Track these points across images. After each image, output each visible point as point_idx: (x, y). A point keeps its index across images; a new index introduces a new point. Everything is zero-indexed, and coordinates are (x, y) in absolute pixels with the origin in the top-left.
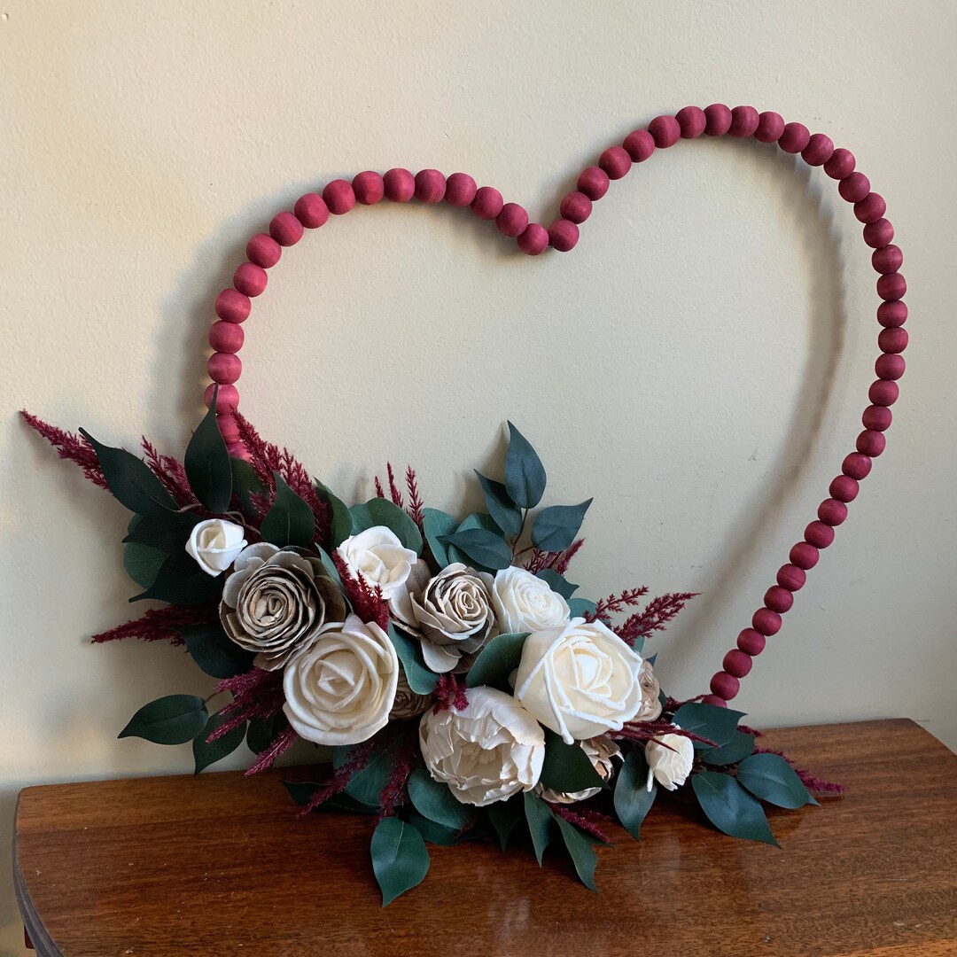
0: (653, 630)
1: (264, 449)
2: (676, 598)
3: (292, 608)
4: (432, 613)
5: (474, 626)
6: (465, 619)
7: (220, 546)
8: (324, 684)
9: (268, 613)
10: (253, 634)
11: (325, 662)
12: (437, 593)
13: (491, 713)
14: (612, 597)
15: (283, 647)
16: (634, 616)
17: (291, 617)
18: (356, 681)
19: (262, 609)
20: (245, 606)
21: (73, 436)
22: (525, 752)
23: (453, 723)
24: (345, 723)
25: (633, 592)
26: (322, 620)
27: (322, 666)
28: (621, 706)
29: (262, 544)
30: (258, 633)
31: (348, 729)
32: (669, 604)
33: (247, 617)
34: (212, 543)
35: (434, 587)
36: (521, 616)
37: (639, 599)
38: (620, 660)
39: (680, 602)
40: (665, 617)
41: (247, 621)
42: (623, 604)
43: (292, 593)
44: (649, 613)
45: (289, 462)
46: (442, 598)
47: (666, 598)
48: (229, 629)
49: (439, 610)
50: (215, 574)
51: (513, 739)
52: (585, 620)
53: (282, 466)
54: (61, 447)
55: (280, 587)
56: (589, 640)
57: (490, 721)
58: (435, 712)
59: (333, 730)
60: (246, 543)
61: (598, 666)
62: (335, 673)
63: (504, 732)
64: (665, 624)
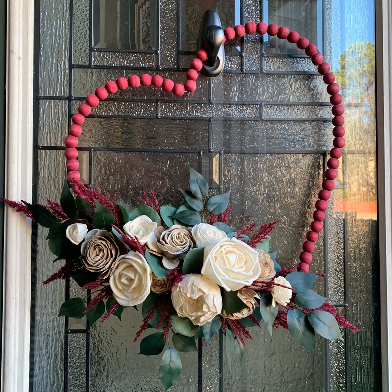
0: (262, 240)
2: (270, 225)
3: (105, 251)
4: (164, 245)
5: (183, 248)
6: (179, 246)
7: (77, 232)
8: (124, 281)
9: (97, 255)
10: (93, 265)
11: (124, 272)
12: (166, 238)
13: (193, 283)
17: (106, 255)
18: (135, 277)
19: (95, 254)
20: (88, 254)
22: (211, 298)
23: (180, 291)
24: (135, 296)
25: (251, 226)
26: (118, 254)
27: (123, 274)
28: (251, 273)
29: (94, 230)
30: (94, 264)
32: (268, 227)
33: (89, 258)
34: (74, 232)
35: (164, 235)
36: (203, 241)
37: (253, 228)
38: (247, 254)
39: (272, 226)
40: (266, 233)
41: (90, 260)
43: (105, 246)
46: (168, 239)
47: (266, 225)
48: (85, 265)
49: (167, 243)
50: (77, 244)
51: (204, 293)
54: (17, 208)
55: (100, 244)
56: (232, 247)
57: (193, 287)
59: (132, 299)
60: (88, 230)
61: (237, 257)
62: (127, 276)
63: (200, 290)
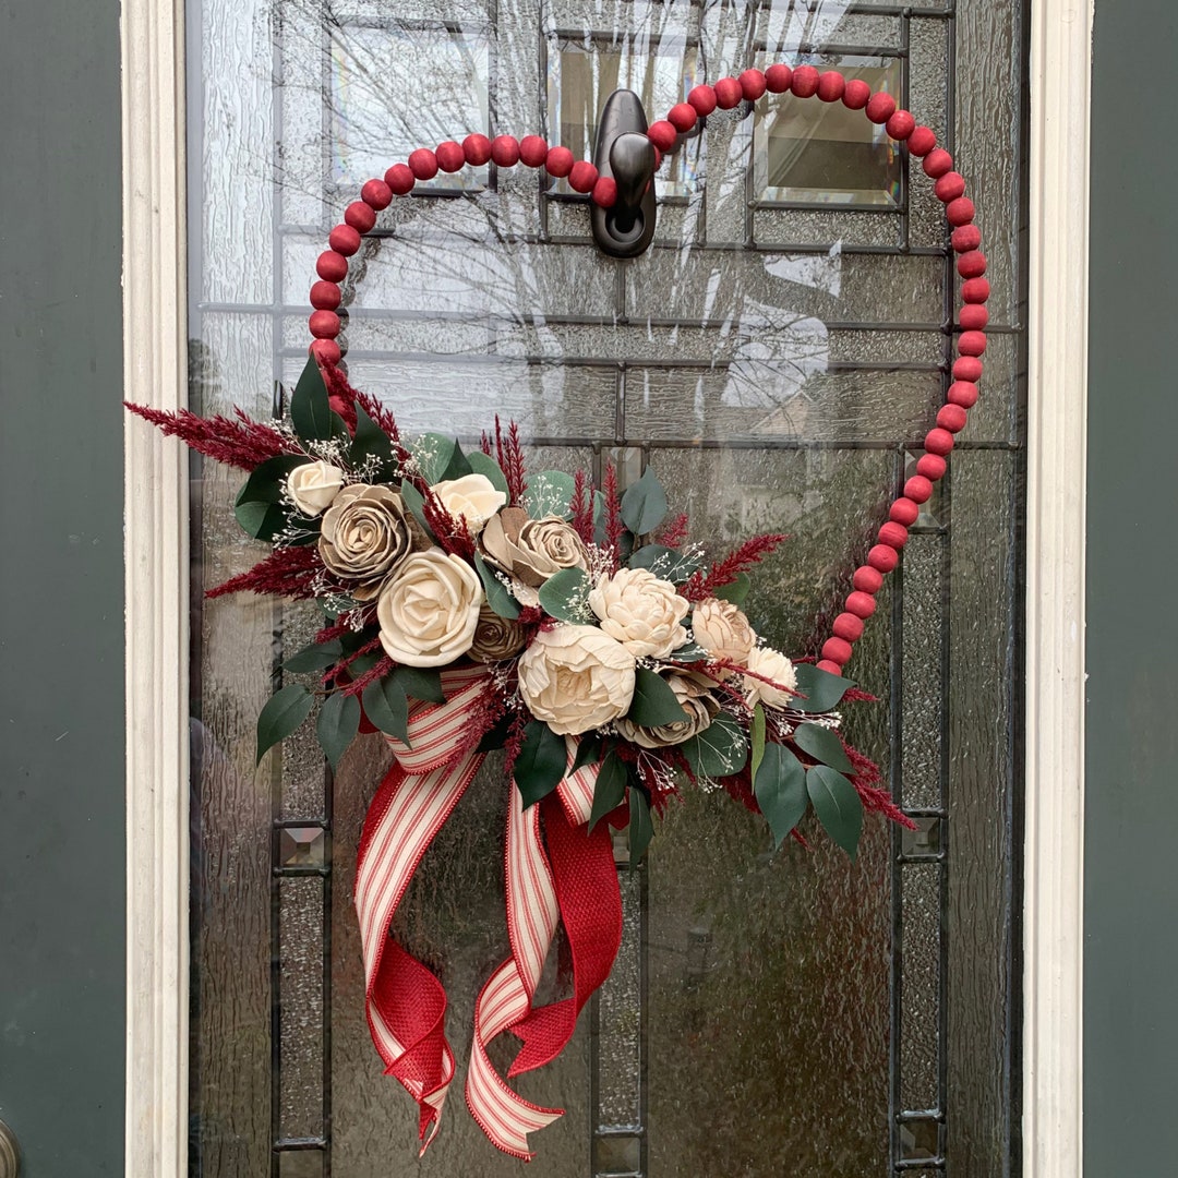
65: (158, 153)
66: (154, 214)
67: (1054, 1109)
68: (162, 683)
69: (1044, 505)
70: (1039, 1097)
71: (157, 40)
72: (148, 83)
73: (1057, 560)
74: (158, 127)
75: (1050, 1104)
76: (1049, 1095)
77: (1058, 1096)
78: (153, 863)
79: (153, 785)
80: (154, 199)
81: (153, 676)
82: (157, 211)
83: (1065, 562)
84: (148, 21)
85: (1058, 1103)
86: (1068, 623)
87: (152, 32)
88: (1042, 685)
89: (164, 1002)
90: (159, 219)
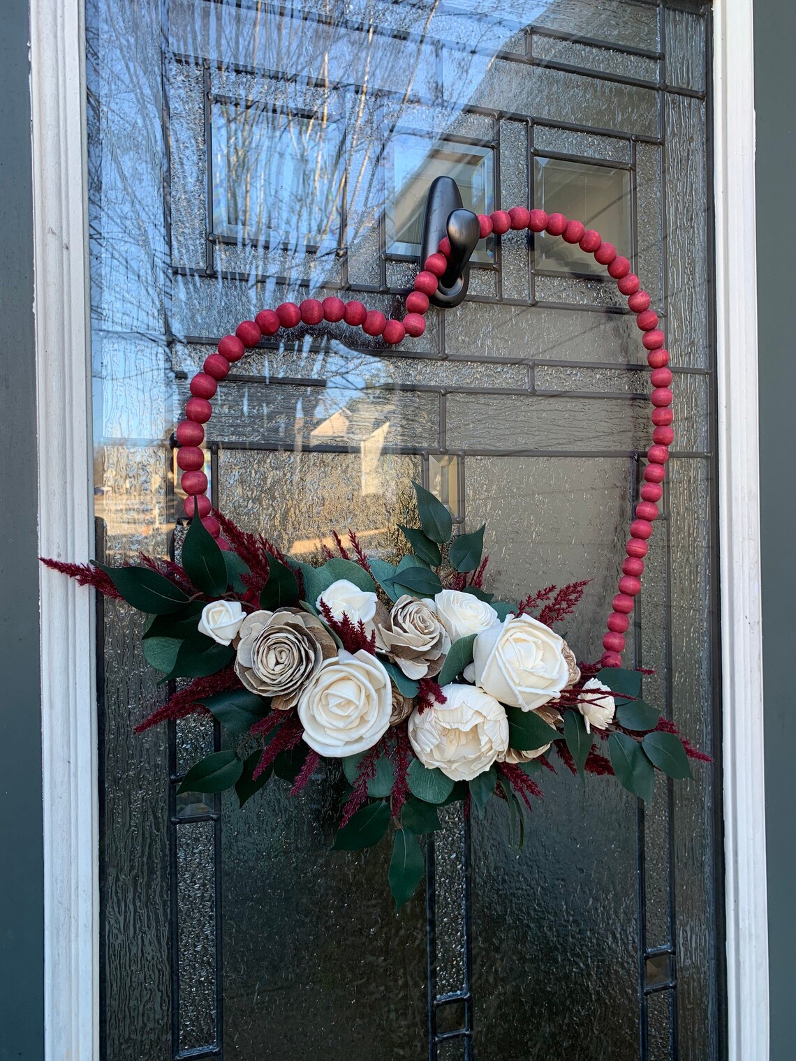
0: (565, 615)
1: (243, 537)
2: (575, 586)
3: (296, 654)
4: (400, 635)
5: (433, 638)
6: (425, 634)
8: (333, 708)
9: (278, 663)
10: (270, 682)
11: (330, 691)
12: (400, 619)
14: (529, 597)
15: (295, 687)
16: (546, 607)
17: (296, 661)
18: (358, 699)
19: (272, 661)
20: (259, 662)
21: (86, 566)
23: (437, 717)
24: (355, 735)
25: (545, 590)
26: (321, 658)
27: (328, 694)
29: (257, 613)
30: (273, 680)
31: (361, 738)
32: (572, 592)
33: (262, 670)
35: (396, 616)
37: (549, 595)
39: (579, 589)
40: (571, 604)
41: (262, 672)
42: (539, 601)
43: (293, 643)
44: (557, 602)
45: (264, 544)
46: (404, 622)
47: (568, 587)
48: (249, 683)
49: (405, 631)
50: (227, 643)
51: (484, 718)
52: (514, 616)
53: (259, 548)
54: (78, 577)
55: (284, 640)
56: (521, 630)
58: (421, 711)
59: (347, 743)
60: (245, 614)
62: (340, 697)
64: (573, 608)
65: (67, 196)
66: (65, 251)
67: (750, 935)
68: (75, 666)
69: (733, 498)
70: (741, 926)
71: (65, 98)
72: (58, 134)
73: (743, 538)
74: (67, 174)
75: (747, 932)
76: (747, 925)
77: (753, 926)
78: (70, 828)
79: (69, 758)
80: (65, 237)
81: (68, 660)
82: (67, 248)
83: (749, 539)
84: (58, 80)
85: (753, 931)
86: (752, 583)
87: (61, 90)
88: (736, 627)
89: (80, 950)
90: (69, 255)
